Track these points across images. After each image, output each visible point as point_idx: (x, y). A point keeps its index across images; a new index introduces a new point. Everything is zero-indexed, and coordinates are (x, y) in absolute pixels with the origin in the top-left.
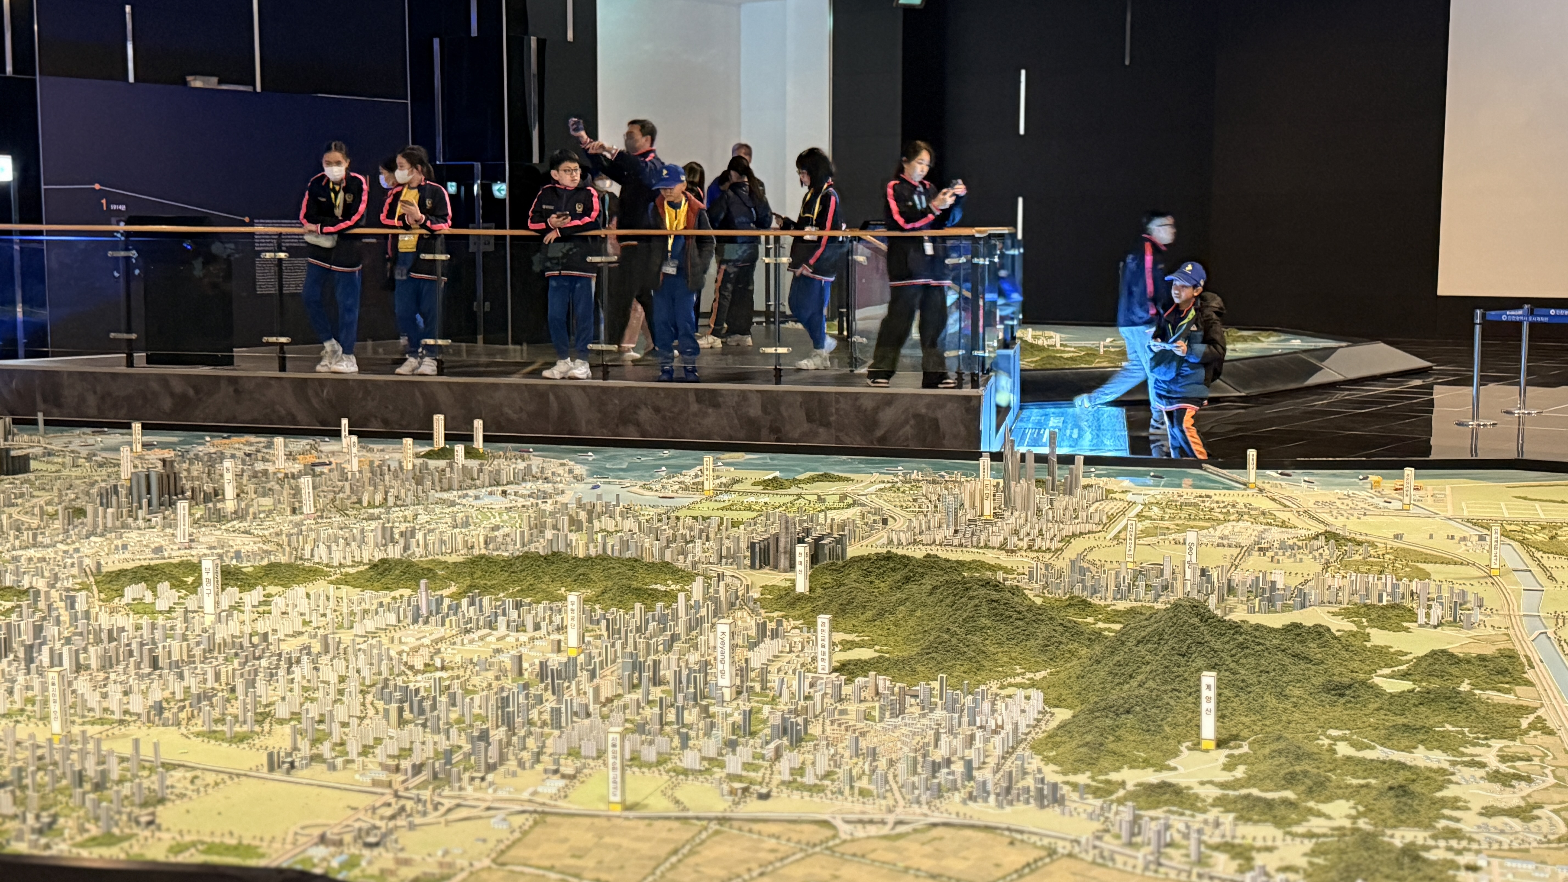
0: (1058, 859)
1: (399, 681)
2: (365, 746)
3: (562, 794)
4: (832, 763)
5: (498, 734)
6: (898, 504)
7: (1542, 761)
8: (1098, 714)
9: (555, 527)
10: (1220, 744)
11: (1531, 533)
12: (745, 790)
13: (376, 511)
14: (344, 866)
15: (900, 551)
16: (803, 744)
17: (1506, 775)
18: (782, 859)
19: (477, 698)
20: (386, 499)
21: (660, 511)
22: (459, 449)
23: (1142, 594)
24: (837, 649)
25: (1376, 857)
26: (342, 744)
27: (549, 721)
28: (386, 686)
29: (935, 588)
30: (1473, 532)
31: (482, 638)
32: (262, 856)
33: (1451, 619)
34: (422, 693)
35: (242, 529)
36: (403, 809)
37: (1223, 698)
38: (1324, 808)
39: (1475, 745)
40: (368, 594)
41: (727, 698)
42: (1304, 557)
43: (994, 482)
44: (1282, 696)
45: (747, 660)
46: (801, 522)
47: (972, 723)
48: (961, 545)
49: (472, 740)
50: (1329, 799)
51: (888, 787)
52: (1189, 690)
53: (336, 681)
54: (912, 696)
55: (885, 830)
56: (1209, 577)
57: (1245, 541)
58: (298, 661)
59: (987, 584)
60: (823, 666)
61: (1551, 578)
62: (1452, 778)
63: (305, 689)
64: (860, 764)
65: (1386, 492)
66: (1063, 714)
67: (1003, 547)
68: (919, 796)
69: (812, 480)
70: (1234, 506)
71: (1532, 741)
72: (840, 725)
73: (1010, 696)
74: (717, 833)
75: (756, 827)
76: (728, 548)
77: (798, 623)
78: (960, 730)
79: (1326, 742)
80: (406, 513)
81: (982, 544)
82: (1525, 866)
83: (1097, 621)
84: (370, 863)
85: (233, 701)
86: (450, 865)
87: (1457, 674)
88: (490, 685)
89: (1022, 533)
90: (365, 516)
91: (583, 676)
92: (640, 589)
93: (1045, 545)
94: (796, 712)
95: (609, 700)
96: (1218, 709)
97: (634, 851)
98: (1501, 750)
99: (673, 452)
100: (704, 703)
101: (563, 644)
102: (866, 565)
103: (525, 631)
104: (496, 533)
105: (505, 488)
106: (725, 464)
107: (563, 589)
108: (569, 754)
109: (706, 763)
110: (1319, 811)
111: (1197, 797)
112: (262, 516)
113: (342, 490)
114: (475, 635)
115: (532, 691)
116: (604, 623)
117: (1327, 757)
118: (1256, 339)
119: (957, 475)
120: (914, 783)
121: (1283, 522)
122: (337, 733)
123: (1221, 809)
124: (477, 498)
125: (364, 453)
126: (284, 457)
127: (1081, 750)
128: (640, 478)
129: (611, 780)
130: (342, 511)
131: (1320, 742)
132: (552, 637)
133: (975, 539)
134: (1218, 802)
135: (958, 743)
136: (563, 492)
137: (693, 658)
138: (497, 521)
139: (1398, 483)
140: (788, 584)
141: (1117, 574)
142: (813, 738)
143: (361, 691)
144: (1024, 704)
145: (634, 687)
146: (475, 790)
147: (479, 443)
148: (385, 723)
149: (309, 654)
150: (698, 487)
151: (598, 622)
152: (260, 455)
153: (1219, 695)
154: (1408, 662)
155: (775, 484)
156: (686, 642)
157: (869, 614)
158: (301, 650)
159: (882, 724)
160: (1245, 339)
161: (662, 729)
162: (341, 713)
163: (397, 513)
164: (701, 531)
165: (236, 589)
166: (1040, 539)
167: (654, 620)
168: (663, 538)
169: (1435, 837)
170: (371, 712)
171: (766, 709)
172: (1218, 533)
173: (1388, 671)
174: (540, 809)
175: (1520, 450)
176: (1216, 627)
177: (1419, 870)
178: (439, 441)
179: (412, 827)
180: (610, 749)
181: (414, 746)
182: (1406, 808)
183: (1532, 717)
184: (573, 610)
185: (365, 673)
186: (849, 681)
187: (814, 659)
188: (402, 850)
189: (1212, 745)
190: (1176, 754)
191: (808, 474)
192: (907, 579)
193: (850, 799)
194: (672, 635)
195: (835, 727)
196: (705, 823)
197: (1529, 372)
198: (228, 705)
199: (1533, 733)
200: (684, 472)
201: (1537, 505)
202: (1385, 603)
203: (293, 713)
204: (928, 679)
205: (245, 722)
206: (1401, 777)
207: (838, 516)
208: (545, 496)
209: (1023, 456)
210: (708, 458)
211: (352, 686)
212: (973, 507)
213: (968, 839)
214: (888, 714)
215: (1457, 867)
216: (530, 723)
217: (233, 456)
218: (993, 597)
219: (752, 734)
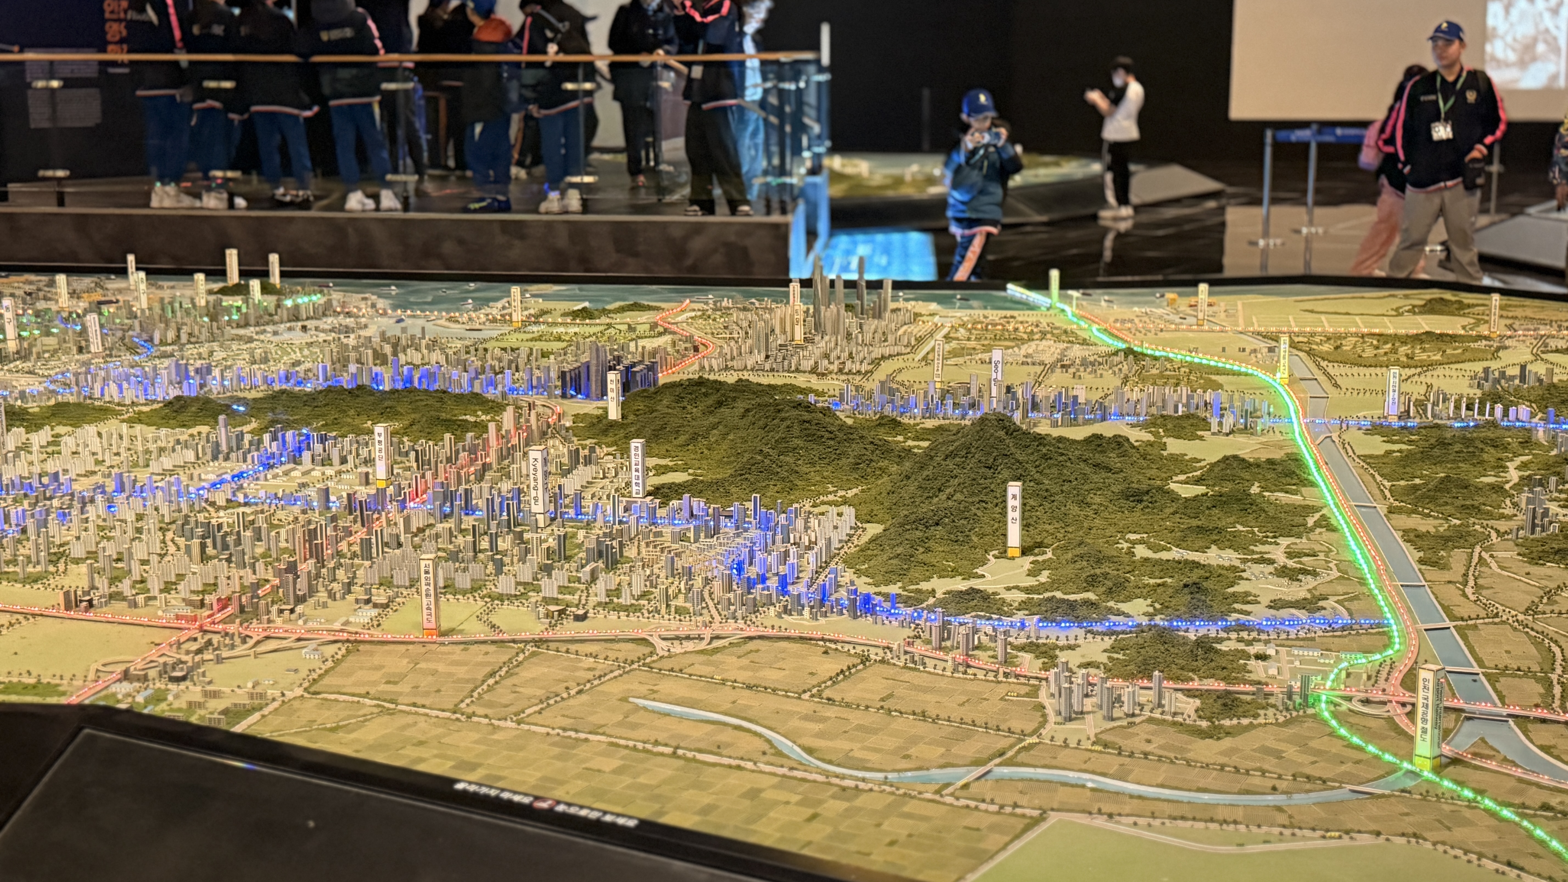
0: (871, 666)
1: (201, 517)
2: (166, 583)
3: (375, 623)
4: (648, 583)
5: (307, 567)
6: (709, 331)
7: (1327, 556)
8: (908, 527)
9: (359, 361)
10: (1025, 551)
11: (1317, 344)
12: (561, 612)
13: (169, 349)
14: (148, 701)
15: (712, 377)
16: (619, 566)
17: (1293, 570)
18: (600, 677)
19: (283, 532)
20: (178, 337)
21: (467, 343)
22: (255, 284)
23: (950, 411)
24: (651, 474)
25: (1172, 650)
26: (142, 582)
27: (359, 553)
28: (186, 522)
29: (748, 410)
30: (1263, 345)
31: (286, 473)
32: (63, 694)
33: (1242, 427)
34: (225, 528)
35: (26, 369)
36: (209, 643)
37: (1028, 508)
38: (1124, 607)
39: (1264, 543)
40: (163, 431)
41: (541, 524)
42: (1104, 373)
43: (804, 307)
44: (1083, 503)
45: (560, 487)
46: (612, 351)
47: (785, 541)
48: (772, 370)
49: (278, 573)
50: (1129, 599)
51: (704, 605)
52: (995, 501)
53: (134, 518)
54: (726, 517)
55: (703, 645)
56: (1014, 394)
57: (1048, 359)
58: (92, 501)
59: (798, 405)
60: (637, 490)
61: (1336, 385)
62: (1244, 575)
63: (101, 528)
64: (676, 583)
65: (1182, 308)
66: (874, 529)
67: (814, 371)
68: (735, 611)
69: (622, 310)
70: (1037, 326)
71: (1318, 537)
72: (655, 547)
73: (823, 514)
74: (533, 654)
75: (573, 647)
76: (539, 378)
77: (610, 449)
78: (774, 547)
79: (1126, 545)
80: (201, 350)
81: (793, 368)
82: (1311, 653)
83: (907, 439)
84: (177, 696)
85: (25, 543)
86: (262, 696)
87: (1248, 477)
88: (297, 518)
89: (833, 355)
90: (158, 353)
91: (392, 507)
92: (449, 420)
93: (855, 367)
94: (609, 535)
95: (421, 530)
96: (1023, 518)
97: (450, 674)
98: (1288, 547)
99: (479, 285)
100: (518, 529)
101: (371, 477)
102: (678, 390)
103: (331, 465)
104: (297, 369)
105: (305, 323)
106: (533, 296)
107: (370, 423)
108: (381, 584)
109: (521, 588)
110: (1118, 610)
111: (1003, 601)
112: (47, 355)
113: (131, 328)
114: (279, 471)
115: (341, 523)
116: (412, 455)
117: (1126, 559)
118: (1057, 164)
119: (768, 302)
120: (729, 599)
121: (1085, 340)
122: (137, 571)
123: (1027, 612)
124: (275, 333)
125: (153, 290)
126: (67, 296)
127: (892, 561)
128: (448, 311)
129: (425, 607)
130: (132, 349)
131: (1120, 546)
132: (359, 470)
133: (786, 363)
134: (1024, 605)
135: (772, 559)
136: (366, 326)
137: (505, 486)
138: (298, 356)
139: (1193, 300)
140: (601, 411)
141: (926, 393)
142: (629, 560)
143: (161, 529)
144: (836, 520)
145: (446, 517)
146: (284, 622)
147: (275, 278)
148: (187, 559)
149: (104, 492)
150: (506, 319)
151: (407, 454)
152: (41, 294)
153: (1024, 504)
154: (1201, 468)
155: (585, 314)
156: (498, 471)
157: (682, 439)
158: (94, 490)
159: (697, 545)
160: (1046, 165)
161: (475, 556)
162: (140, 551)
163: (191, 351)
164: (510, 362)
165: (22, 430)
166: (849, 362)
167: (464, 450)
168: (471, 369)
169: (1227, 629)
170: (172, 549)
171: (581, 534)
172: (1023, 352)
173: (1182, 477)
174: (352, 638)
175: (1307, 264)
176: (1020, 439)
177: (1212, 660)
178: (233, 276)
179: (219, 660)
180: (423, 576)
181: (219, 581)
182: (1200, 604)
183: (1317, 516)
184: (380, 442)
185: (165, 510)
186: (663, 504)
187: (628, 484)
188: (210, 683)
189: (1017, 552)
190: (984, 562)
191: (617, 304)
192: (720, 404)
193: (666, 617)
194: (484, 465)
195: (651, 549)
196: (522, 645)
197: (1317, 191)
198: (20, 546)
199: (1318, 530)
200: (491, 304)
201: (1323, 317)
202: (1180, 413)
203: (88, 552)
204: (742, 500)
205: (38, 563)
206: (1195, 576)
207: (650, 344)
208: (348, 330)
209: (832, 283)
210: (515, 290)
211: (151, 523)
212: (784, 332)
213: (784, 651)
214: (702, 535)
215: (1248, 657)
216: (339, 554)
217: (12, 295)
218: (805, 418)
219: (568, 559)
